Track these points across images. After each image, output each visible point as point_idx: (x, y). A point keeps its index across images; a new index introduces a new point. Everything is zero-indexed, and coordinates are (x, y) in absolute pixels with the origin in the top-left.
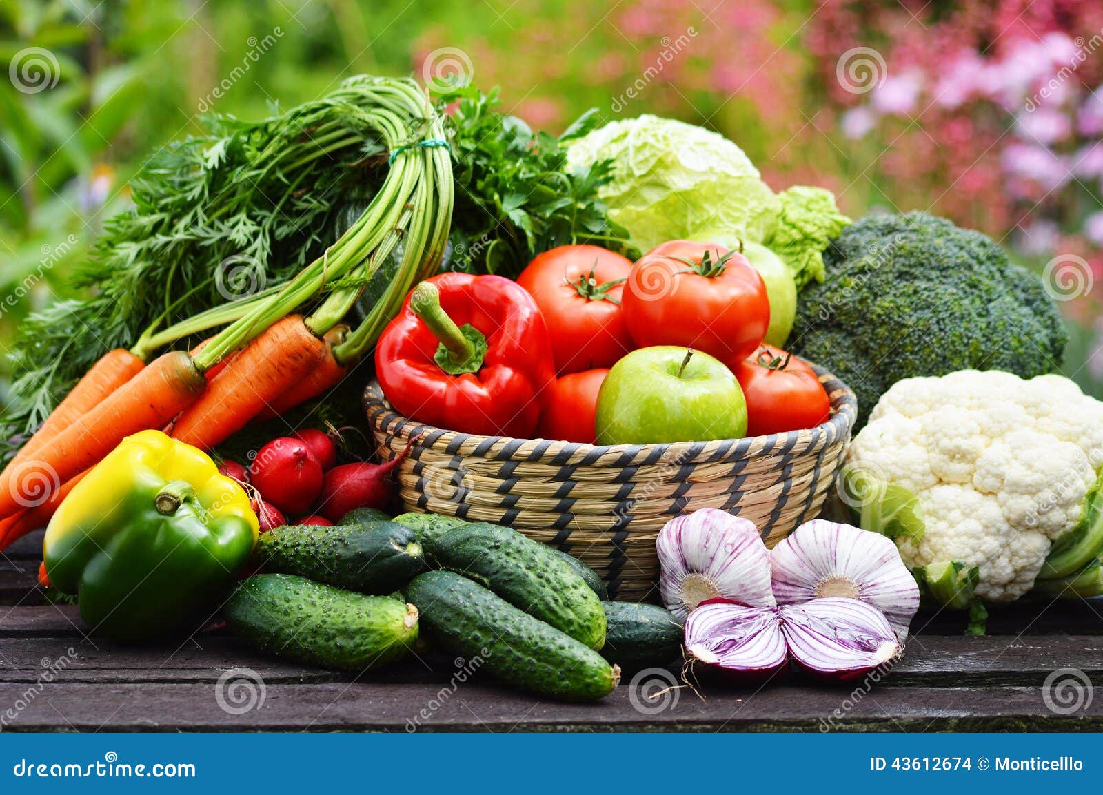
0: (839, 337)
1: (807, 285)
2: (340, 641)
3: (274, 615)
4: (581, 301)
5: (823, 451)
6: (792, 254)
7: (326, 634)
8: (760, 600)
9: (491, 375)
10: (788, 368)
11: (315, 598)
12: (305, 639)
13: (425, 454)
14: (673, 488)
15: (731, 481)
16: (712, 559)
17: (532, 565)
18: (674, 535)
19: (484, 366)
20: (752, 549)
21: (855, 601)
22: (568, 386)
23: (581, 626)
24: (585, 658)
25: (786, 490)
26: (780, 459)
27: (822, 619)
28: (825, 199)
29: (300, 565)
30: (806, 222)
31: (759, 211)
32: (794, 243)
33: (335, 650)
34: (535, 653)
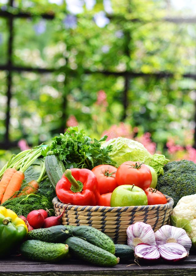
0: (168, 187)
1: (160, 176)
2: (49, 254)
3: (32, 249)
4: (105, 177)
5: (166, 210)
6: (156, 168)
7: (46, 253)
8: (153, 244)
9: (85, 192)
10: (156, 192)
11: (43, 245)
12: (40, 255)
13: (69, 212)
14: (130, 218)
15: (144, 216)
16: (141, 234)
17: (97, 234)
18: (131, 228)
19: (83, 190)
20: (150, 231)
21: (176, 244)
22: (103, 196)
23: (109, 249)
24: (110, 256)
25: (158, 219)
26: (156, 211)
27: (168, 248)
28: (163, 157)
29: (38, 238)
30: (158, 160)
31: (148, 158)
32: (156, 166)
33: (48, 257)
34: (98, 255)
